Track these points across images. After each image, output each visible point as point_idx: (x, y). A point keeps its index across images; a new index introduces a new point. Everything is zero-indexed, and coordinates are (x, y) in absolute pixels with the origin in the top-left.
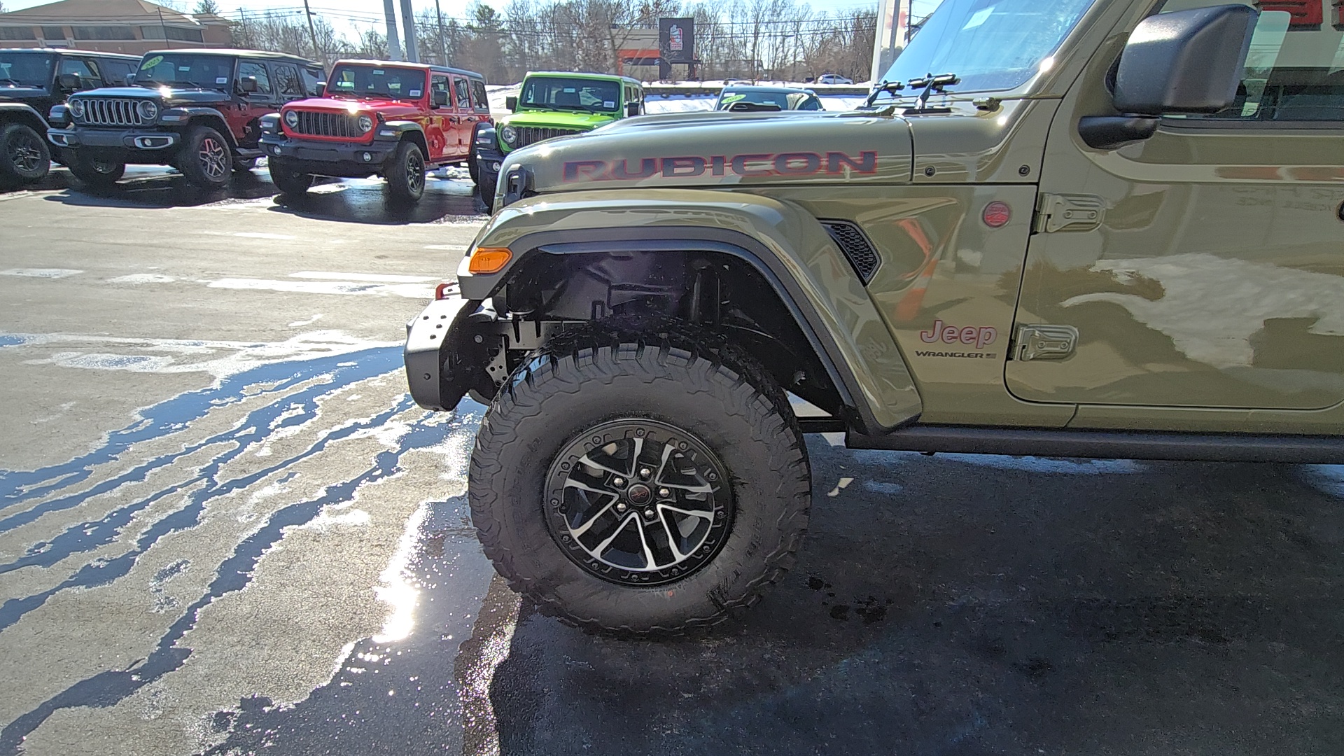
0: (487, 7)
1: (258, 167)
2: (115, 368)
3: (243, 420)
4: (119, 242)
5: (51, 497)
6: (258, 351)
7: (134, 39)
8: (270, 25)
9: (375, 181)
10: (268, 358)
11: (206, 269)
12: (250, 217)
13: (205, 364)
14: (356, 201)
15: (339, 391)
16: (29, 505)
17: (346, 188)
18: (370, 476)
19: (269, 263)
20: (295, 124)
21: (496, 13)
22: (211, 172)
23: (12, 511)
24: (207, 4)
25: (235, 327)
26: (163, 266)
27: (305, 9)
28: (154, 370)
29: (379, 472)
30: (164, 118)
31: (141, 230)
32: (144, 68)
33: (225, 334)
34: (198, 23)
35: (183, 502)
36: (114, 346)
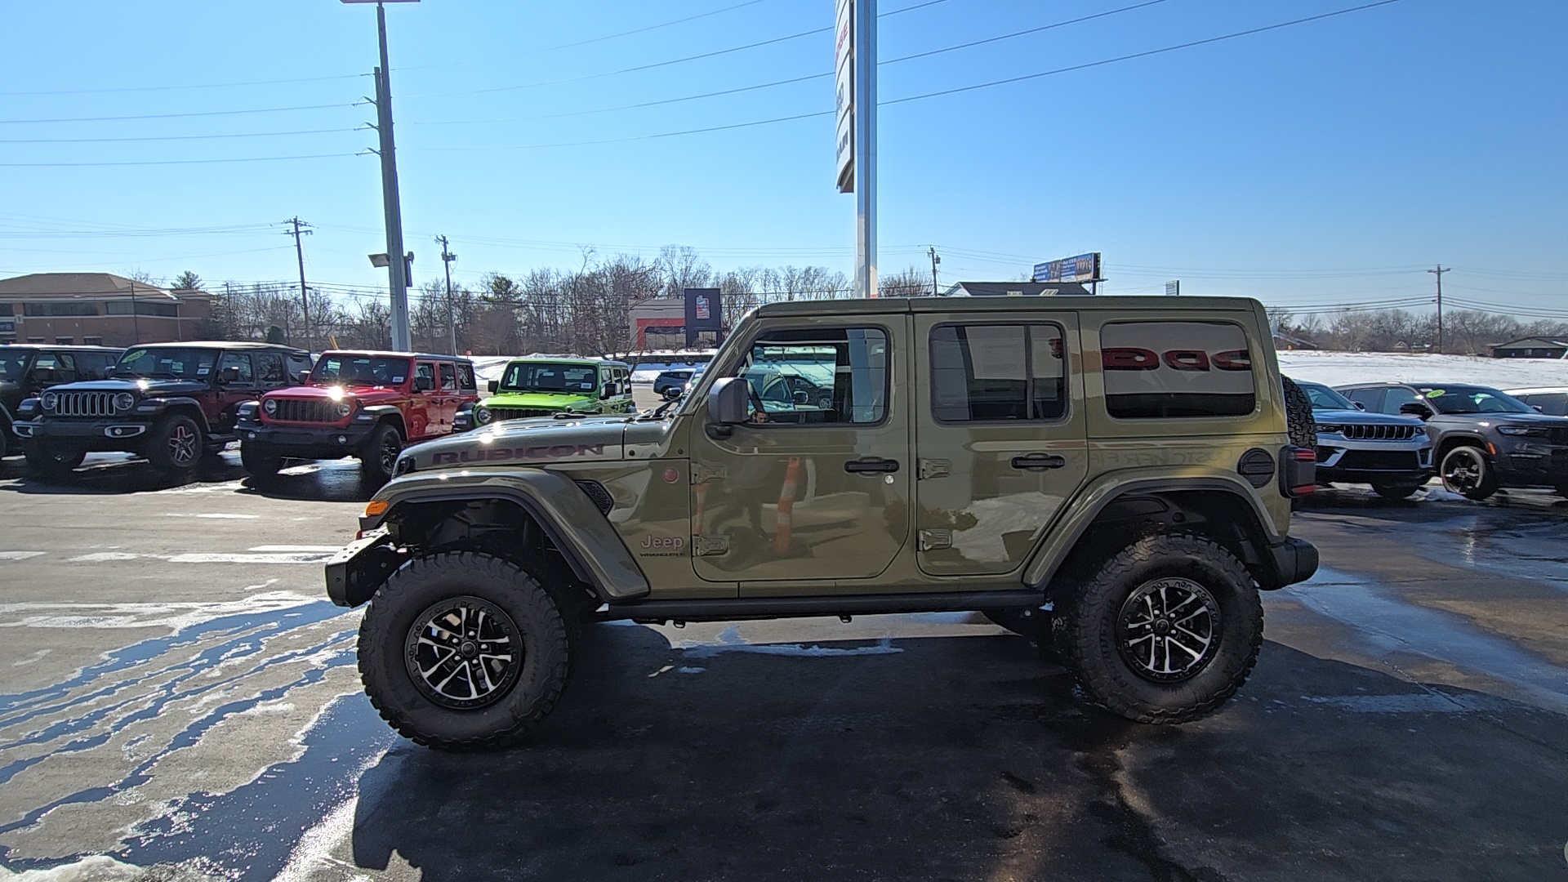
0: (504, 279)
1: (227, 450)
2: (82, 626)
3: (198, 655)
4: (79, 526)
5: (36, 707)
6: (214, 609)
7: (96, 315)
8: (258, 298)
9: (350, 462)
10: (223, 613)
11: (168, 547)
12: (215, 499)
13: (165, 620)
14: (330, 481)
15: (283, 633)
16: (23, 712)
17: (320, 469)
18: (299, 684)
19: (230, 540)
20: (273, 411)
21: (514, 284)
22: (178, 458)
23: (7, 716)
24: (188, 278)
25: (193, 592)
26: (123, 546)
27: (300, 284)
28: (118, 626)
29: (307, 681)
30: (140, 409)
31: (101, 514)
32: (125, 361)
33: (183, 597)
34: (175, 298)
35: (146, 705)
36: (79, 610)
